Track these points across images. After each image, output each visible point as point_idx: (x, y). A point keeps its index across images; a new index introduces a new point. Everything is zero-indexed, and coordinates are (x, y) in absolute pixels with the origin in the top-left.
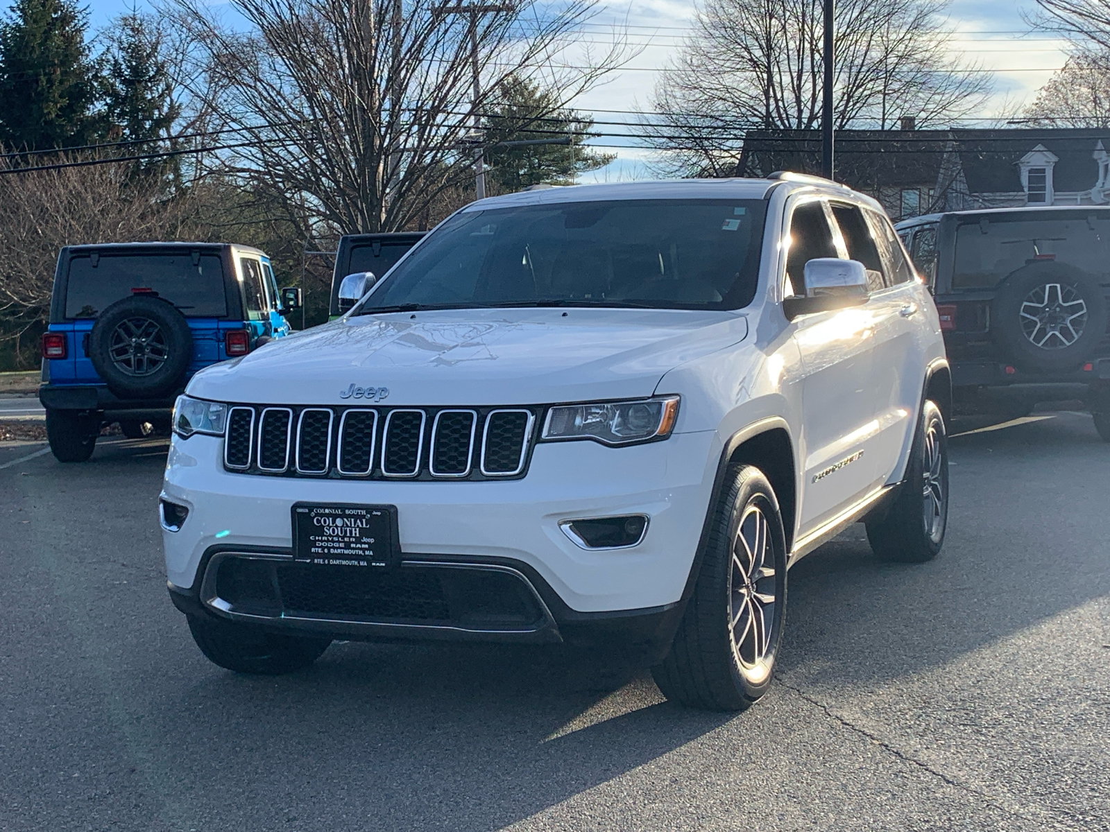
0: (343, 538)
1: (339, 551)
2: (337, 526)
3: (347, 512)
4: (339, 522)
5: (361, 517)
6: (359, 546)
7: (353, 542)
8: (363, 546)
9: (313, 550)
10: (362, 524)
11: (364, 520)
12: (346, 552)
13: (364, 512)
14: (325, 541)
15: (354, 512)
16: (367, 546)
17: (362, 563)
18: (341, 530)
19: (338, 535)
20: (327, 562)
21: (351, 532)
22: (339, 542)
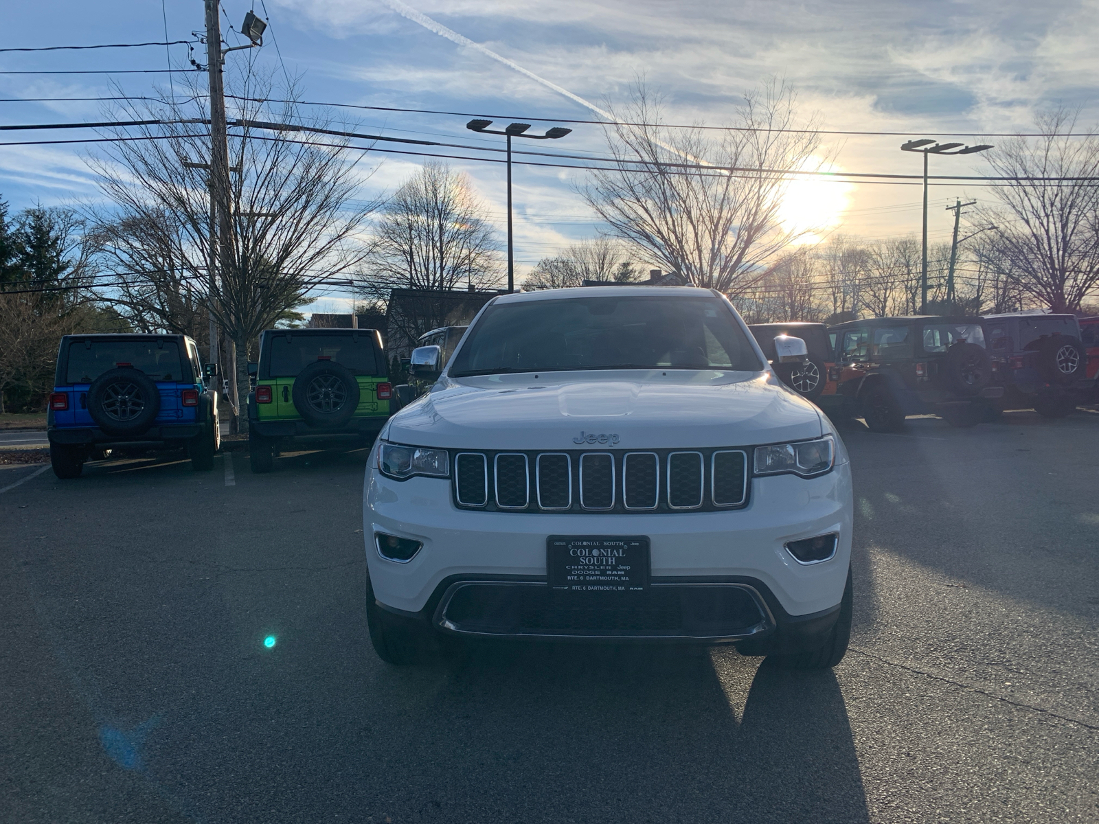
0: (599, 566)
1: (595, 578)
2: (593, 557)
3: (605, 544)
4: (595, 552)
5: (618, 548)
6: (615, 573)
7: (609, 570)
8: (619, 573)
9: (569, 578)
10: (619, 554)
11: (621, 551)
12: (602, 578)
13: (621, 544)
14: (581, 569)
15: (612, 543)
16: (623, 573)
17: (620, 588)
18: (598, 560)
19: (594, 564)
20: (584, 588)
21: (607, 561)
22: (595, 570)
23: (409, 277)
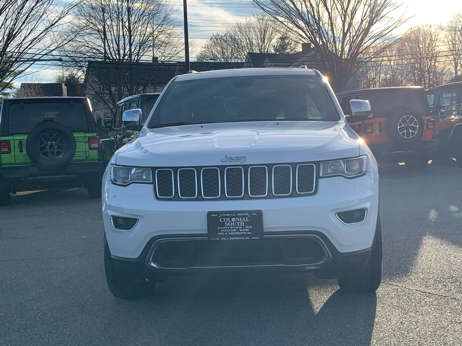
0: (235, 227)
2: (232, 222)
3: (238, 215)
4: (233, 220)
5: (245, 217)
6: (244, 230)
7: (241, 229)
8: (246, 230)
9: (219, 234)
10: (246, 220)
11: (247, 218)
12: (237, 233)
13: (247, 214)
14: (226, 229)
15: (242, 214)
16: (248, 230)
17: (247, 238)
18: (235, 223)
19: (233, 226)
20: (228, 239)
21: (240, 224)
22: (233, 229)
23: (103, 52)
